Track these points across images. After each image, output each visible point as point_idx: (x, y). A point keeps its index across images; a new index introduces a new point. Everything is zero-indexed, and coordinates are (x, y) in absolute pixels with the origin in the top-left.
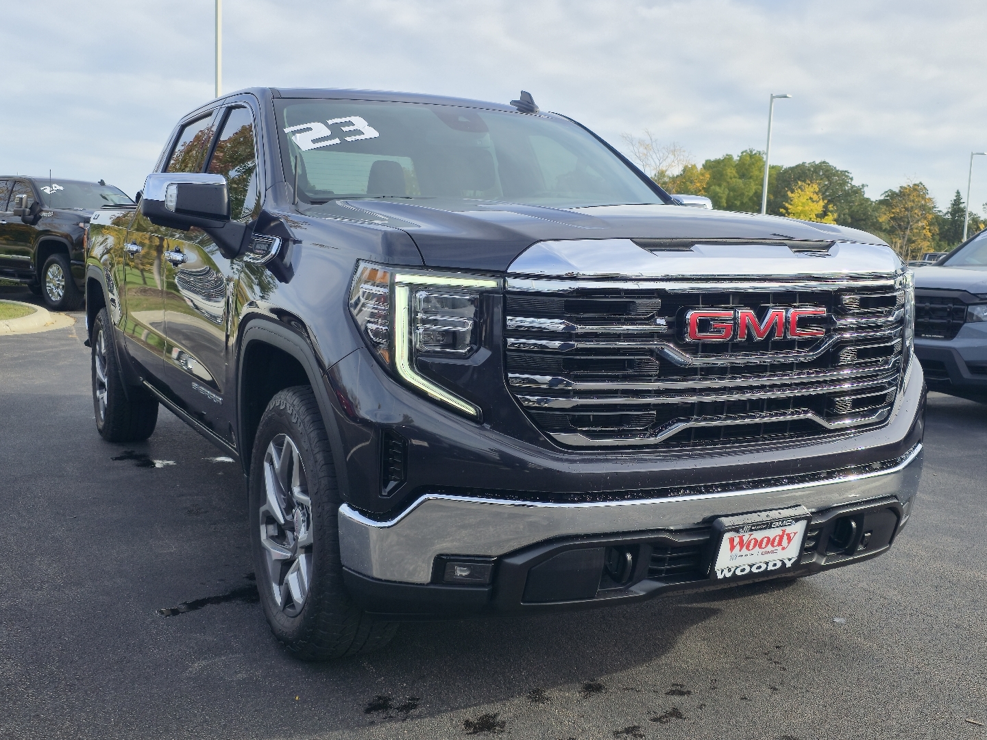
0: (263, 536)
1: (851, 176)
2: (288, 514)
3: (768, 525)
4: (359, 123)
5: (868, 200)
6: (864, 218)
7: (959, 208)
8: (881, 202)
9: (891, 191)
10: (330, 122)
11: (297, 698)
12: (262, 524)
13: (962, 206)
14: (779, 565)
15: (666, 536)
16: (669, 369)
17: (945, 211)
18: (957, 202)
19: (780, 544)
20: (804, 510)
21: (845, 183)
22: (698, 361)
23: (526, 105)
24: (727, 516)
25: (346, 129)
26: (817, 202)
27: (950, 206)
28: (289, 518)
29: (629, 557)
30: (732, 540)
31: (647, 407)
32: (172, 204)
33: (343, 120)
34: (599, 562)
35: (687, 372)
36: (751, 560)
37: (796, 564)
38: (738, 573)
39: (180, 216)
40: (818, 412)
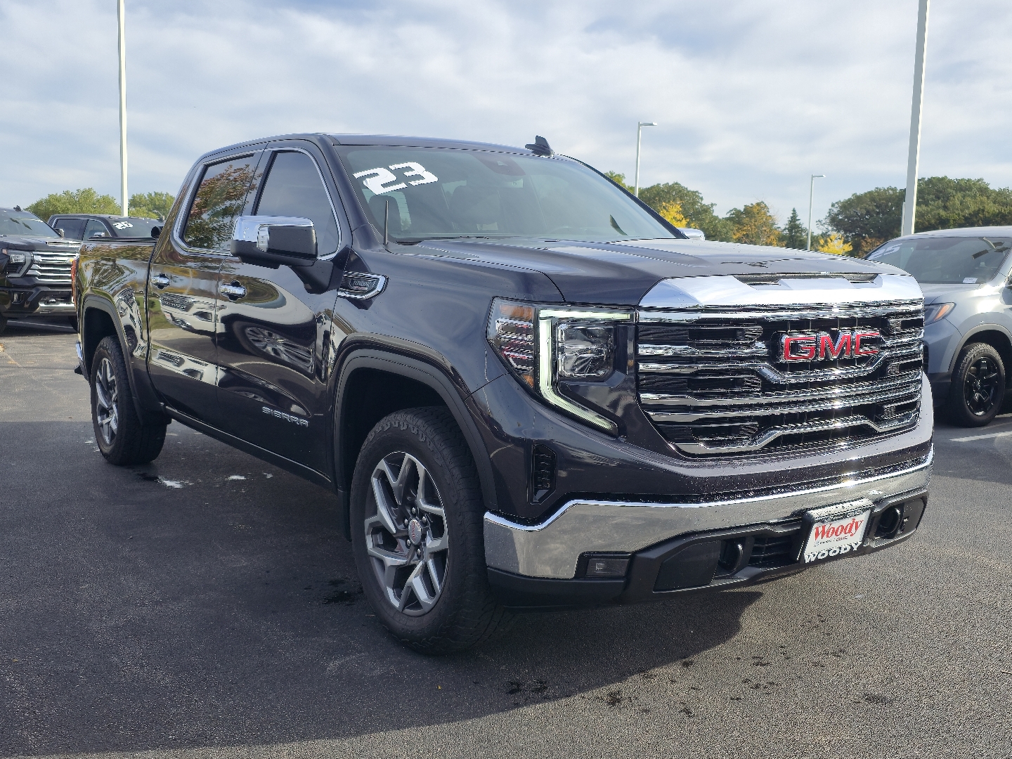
0: (370, 545)
1: (701, 196)
2: (399, 524)
3: (844, 516)
4: (418, 168)
5: (716, 218)
6: (713, 234)
7: (795, 225)
8: (727, 219)
9: (735, 209)
10: (392, 167)
11: (440, 688)
12: (368, 534)
13: (798, 222)
14: (849, 548)
15: (767, 527)
16: (768, 386)
17: (783, 227)
18: (794, 219)
19: (850, 531)
20: (865, 502)
21: (694, 203)
22: (789, 378)
23: (541, 147)
24: (814, 509)
25: (407, 174)
26: (681, 221)
27: (787, 223)
28: (401, 527)
29: (740, 547)
30: (817, 529)
31: (749, 418)
32: (263, 245)
33: (404, 165)
34: (716, 555)
35: (780, 388)
36: (827, 546)
37: (860, 547)
38: (820, 557)
39: (271, 255)
40: (870, 418)
